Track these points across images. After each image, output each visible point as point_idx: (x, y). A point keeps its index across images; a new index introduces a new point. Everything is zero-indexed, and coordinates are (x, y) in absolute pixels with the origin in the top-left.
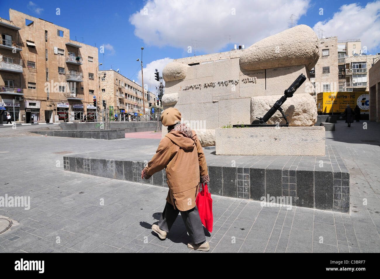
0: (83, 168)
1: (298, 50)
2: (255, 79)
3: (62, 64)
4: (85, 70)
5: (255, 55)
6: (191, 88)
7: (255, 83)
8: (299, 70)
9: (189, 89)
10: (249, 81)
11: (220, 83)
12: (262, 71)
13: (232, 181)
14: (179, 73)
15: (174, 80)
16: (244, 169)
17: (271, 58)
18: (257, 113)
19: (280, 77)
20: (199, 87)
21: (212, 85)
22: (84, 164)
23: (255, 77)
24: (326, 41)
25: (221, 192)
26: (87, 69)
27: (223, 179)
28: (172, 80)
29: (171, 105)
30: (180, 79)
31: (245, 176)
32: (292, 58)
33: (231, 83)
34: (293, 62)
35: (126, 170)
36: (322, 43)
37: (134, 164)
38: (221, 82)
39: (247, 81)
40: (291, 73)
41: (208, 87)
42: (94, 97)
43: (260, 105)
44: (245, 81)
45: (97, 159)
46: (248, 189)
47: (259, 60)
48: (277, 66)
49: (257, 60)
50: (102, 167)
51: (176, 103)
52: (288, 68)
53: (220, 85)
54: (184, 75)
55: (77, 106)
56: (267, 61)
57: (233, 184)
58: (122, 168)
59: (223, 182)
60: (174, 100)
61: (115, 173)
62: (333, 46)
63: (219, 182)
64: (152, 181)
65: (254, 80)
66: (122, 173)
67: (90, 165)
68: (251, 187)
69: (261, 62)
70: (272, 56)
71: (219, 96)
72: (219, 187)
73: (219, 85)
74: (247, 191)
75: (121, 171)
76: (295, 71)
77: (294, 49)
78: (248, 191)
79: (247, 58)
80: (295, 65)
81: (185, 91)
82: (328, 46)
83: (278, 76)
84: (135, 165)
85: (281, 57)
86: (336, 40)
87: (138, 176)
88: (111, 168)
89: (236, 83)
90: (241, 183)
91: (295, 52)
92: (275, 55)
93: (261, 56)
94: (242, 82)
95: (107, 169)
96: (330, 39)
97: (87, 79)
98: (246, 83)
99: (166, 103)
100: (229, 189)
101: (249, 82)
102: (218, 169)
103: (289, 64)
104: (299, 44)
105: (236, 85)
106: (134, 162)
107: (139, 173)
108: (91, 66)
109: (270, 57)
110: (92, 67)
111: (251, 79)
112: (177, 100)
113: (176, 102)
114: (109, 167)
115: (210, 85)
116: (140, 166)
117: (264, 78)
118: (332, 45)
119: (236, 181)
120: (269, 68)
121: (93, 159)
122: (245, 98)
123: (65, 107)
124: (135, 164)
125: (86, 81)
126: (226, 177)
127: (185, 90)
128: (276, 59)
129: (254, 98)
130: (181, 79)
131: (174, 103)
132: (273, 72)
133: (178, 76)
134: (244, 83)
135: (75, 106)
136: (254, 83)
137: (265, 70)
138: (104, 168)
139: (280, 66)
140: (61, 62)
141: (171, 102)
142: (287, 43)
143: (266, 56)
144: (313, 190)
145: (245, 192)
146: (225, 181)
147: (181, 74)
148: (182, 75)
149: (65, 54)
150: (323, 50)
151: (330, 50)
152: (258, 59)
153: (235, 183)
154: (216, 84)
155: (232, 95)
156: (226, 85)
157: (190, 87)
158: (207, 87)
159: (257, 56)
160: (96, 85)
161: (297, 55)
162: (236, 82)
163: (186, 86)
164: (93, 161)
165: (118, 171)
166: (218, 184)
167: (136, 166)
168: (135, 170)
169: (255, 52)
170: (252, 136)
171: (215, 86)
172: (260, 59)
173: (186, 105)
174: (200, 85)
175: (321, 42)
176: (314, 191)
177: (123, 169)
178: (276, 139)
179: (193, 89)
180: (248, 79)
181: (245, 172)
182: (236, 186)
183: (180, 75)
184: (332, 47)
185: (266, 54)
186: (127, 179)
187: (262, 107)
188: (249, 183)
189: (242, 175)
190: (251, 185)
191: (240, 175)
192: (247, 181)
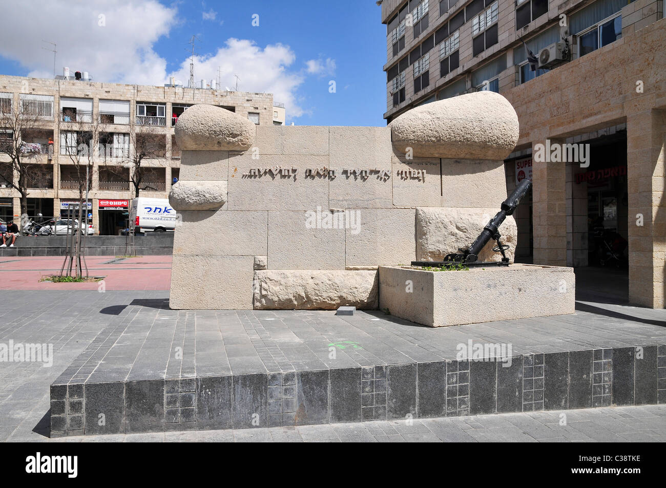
0: (162, 414)
1: (502, 135)
2: (423, 173)
5: (431, 130)
6: (268, 175)
7: (422, 181)
8: (496, 168)
9: (260, 176)
10: (412, 176)
11: (349, 172)
12: (434, 162)
13: (585, 376)
14: (234, 136)
15: (216, 148)
16: (605, 352)
17: (460, 141)
18: (434, 239)
19: (467, 176)
20: (291, 173)
21: (328, 174)
22: (165, 401)
23: (424, 171)
24: (255, 97)
25: (566, 402)
27: (569, 375)
28: (210, 147)
29: (204, 208)
30: (233, 149)
31: (605, 364)
32: (491, 147)
33: (374, 176)
34: (490, 152)
35: (337, 394)
36: (248, 100)
37: (365, 372)
38: (352, 171)
39: (408, 175)
40: (484, 171)
41: (316, 177)
43: (440, 225)
44: (404, 175)
45: (229, 377)
46: (609, 388)
47: (439, 141)
48: (462, 156)
49: (434, 139)
50: (249, 397)
51: (221, 206)
52: (478, 162)
53: (347, 177)
54: (249, 142)
56: (452, 144)
57: (587, 383)
58: (325, 389)
59: (569, 382)
60: (219, 199)
61: (296, 409)
62: (265, 109)
63: (563, 382)
64: (416, 408)
65: (420, 175)
66: (324, 404)
67: (195, 398)
68: (615, 383)
69: (441, 145)
70: (463, 136)
71: (346, 200)
72: (562, 392)
73: (345, 175)
74: (607, 390)
75: (322, 400)
76: (489, 169)
77: (497, 132)
78: (609, 392)
79: (414, 132)
80: (489, 158)
81: (248, 180)
82: (257, 108)
83: (463, 173)
84: (369, 376)
85: (476, 142)
86: (271, 100)
87: (377, 402)
88: (284, 397)
89: (386, 178)
90: (598, 379)
91: (498, 138)
92: (469, 136)
93: (444, 133)
94: (398, 176)
95: (266, 402)
96: (261, 96)
98: (406, 179)
99: (191, 204)
100: (579, 393)
101: (410, 179)
102: (561, 357)
103: (481, 156)
104: (505, 125)
105: (385, 180)
106: (367, 367)
107: (378, 394)
109: (458, 139)
111: (415, 172)
112: (225, 198)
113: (221, 204)
114: (276, 394)
115: (322, 174)
116: (383, 375)
117: (437, 174)
118: (265, 107)
119: (591, 376)
120: (450, 157)
121: (210, 379)
122: (405, 208)
124: (367, 374)
126: (575, 371)
127: (250, 176)
128: (467, 144)
129: (425, 209)
130: (239, 150)
131: (217, 206)
132: (454, 166)
133: (229, 143)
134: (402, 178)
136: (420, 180)
137: (441, 159)
138: (254, 400)
139: (468, 156)
141: (207, 202)
142: (487, 119)
143: (453, 134)
145: (604, 393)
146: (572, 377)
147: (239, 137)
148: (242, 141)
150: (249, 113)
151: (261, 115)
152: (436, 138)
153: (589, 380)
154: (338, 174)
155: (377, 200)
156: (363, 179)
157: (265, 173)
158: (313, 177)
159: (436, 131)
161: (500, 143)
162: (386, 175)
163: (252, 168)
164: (211, 383)
165: (311, 401)
166: (561, 387)
167: (373, 377)
168: (367, 389)
169: (431, 123)
170: (489, 286)
171: (335, 177)
172: (440, 138)
173: (254, 212)
174: (294, 171)
175: (247, 98)
177: (329, 393)
178: (520, 290)
179: (273, 178)
180: (410, 172)
181: (606, 357)
182: (592, 385)
183: (236, 139)
184: (264, 111)
185: (453, 131)
186: (339, 419)
187: (444, 229)
188: (612, 375)
189: (601, 362)
190: (614, 379)
191: (598, 363)
192: (609, 373)
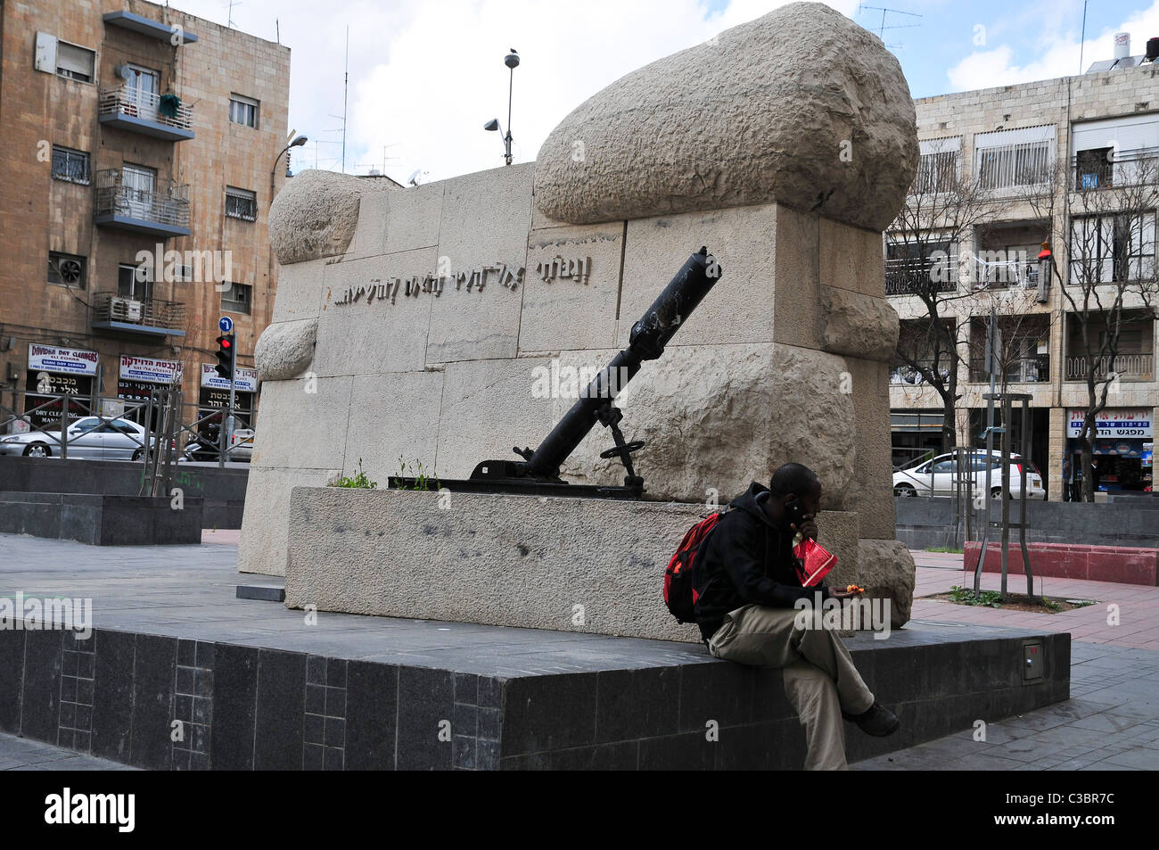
2: (580, 265)
3: (76, 133)
4: (205, 168)
10: (559, 275)
12: (611, 231)
13: (160, 696)
16: (199, 649)
25: (126, 744)
26: (217, 164)
27: (134, 686)
31: (198, 677)
32: (713, 170)
42: (223, 327)
46: (204, 738)
48: (665, 205)
51: (304, 370)
52: (711, 217)
55: (143, 367)
57: (164, 713)
59: (133, 702)
63: (124, 700)
65: (576, 269)
68: (216, 729)
71: (449, 344)
72: (121, 722)
74: (200, 742)
78: (204, 747)
89: (511, 284)
90: (184, 708)
97: (213, 221)
98: (548, 284)
100: (149, 732)
101: (558, 283)
102: (124, 643)
108: (247, 149)
110: (251, 157)
111: (565, 264)
119: (171, 699)
120: (639, 213)
122: (539, 356)
123: (74, 371)
125: (209, 229)
126: (144, 680)
131: (297, 369)
135: (132, 368)
137: (626, 222)
139: (678, 206)
140: (73, 118)
144: (394, 751)
145: (194, 747)
146: (140, 693)
149: (100, 76)
153: (168, 708)
155: (492, 341)
160: (264, 258)
161: (732, 154)
166: (120, 710)
170: (429, 531)
173: (338, 380)
176: (396, 755)
178: (524, 551)
180: (555, 265)
181: (200, 661)
188: (211, 707)
189: (192, 671)
190: (215, 720)
191: (184, 671)
192: (204, 701)
